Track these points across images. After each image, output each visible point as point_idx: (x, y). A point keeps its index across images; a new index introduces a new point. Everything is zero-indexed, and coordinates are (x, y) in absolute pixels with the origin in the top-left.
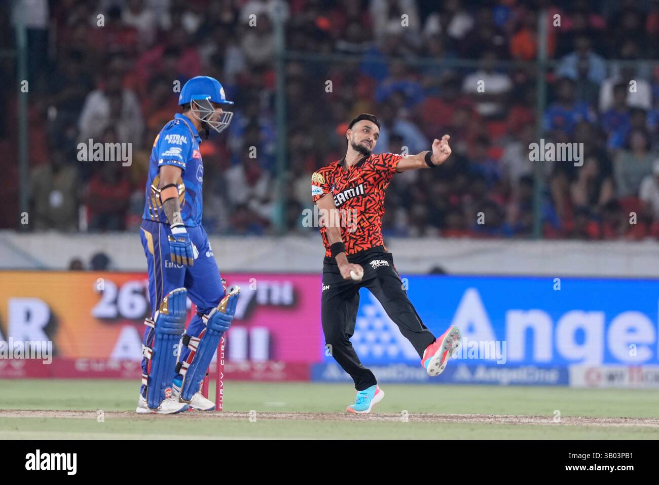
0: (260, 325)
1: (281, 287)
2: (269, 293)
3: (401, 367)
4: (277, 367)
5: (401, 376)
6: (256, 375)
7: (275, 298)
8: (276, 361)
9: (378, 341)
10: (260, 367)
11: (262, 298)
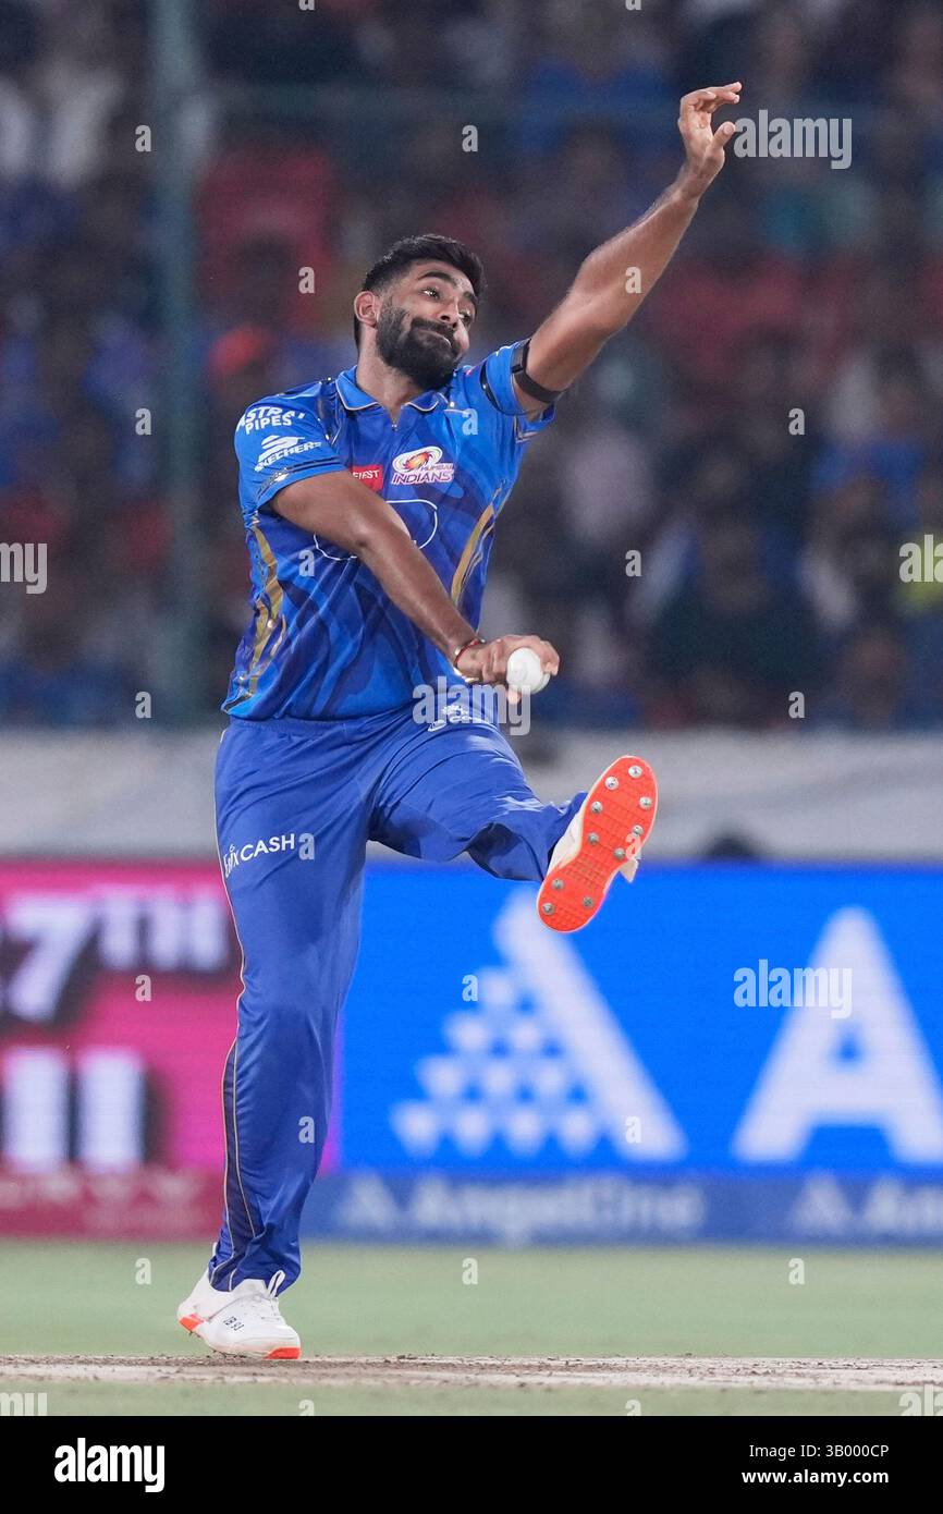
0: (113, 1041)
1: (186, 904)
2: (143, 928)
3: (608, 1187)
4: (174, 1187)
5: (609, 1215)
6: (105, 1218)
7: (166, 946)
8: (172, 1166)
9: (525, 1095)
10: (114, 1190)
11: (119, 945)
